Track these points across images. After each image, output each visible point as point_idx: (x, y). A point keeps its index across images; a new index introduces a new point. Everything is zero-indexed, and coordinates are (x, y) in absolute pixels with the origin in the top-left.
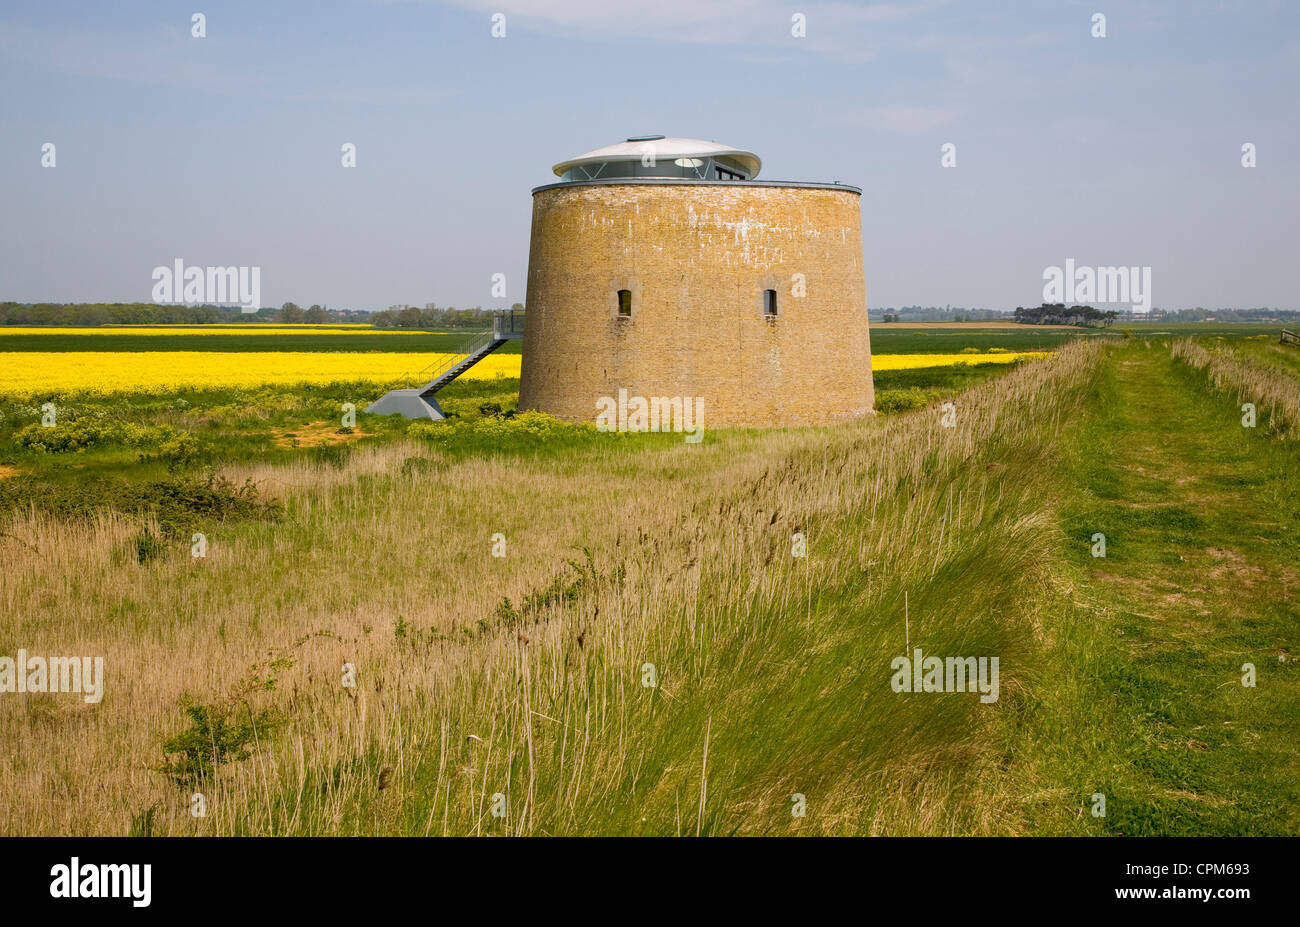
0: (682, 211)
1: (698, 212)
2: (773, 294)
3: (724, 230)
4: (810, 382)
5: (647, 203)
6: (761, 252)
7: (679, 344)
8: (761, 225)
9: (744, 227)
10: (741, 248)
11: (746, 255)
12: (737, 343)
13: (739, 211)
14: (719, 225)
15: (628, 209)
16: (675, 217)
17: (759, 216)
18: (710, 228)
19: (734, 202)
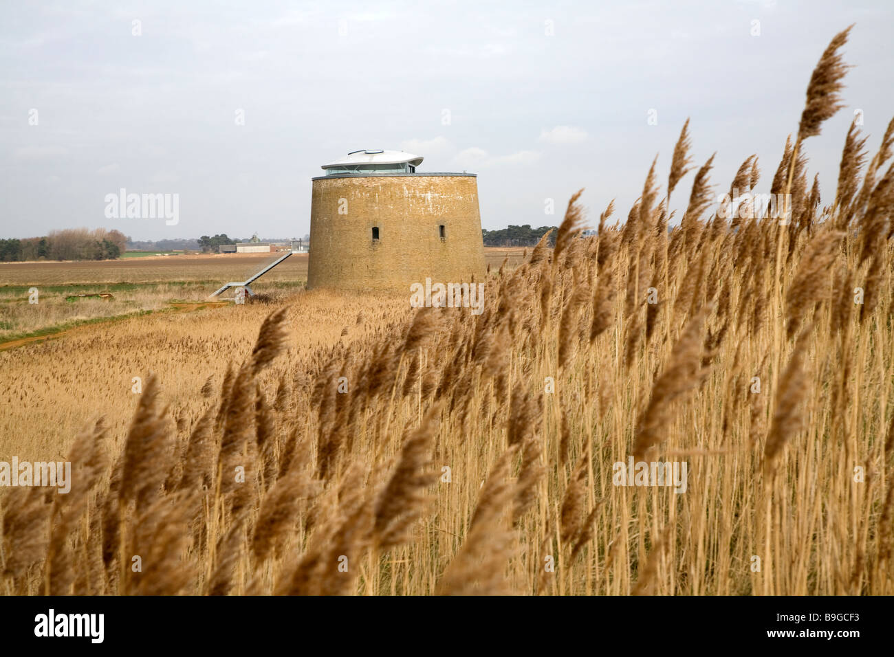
0: (401, 190)
1: (408, 190)
2: (442, 227)
3: (420, 197)
4: (461, 269)
5: (384, 185)
6: (437, 208)
7: (402, 253)
8: (437, 195)
9: (429, 196)
10: (428, 206)
11: (430, 209)
12: (428, 251)
13: (426, 190)
14: (418, 195)
15: (376, 188)
16: (398, 192)
17: (436, 191)
18: (414, 197)
19: (424, 184)
